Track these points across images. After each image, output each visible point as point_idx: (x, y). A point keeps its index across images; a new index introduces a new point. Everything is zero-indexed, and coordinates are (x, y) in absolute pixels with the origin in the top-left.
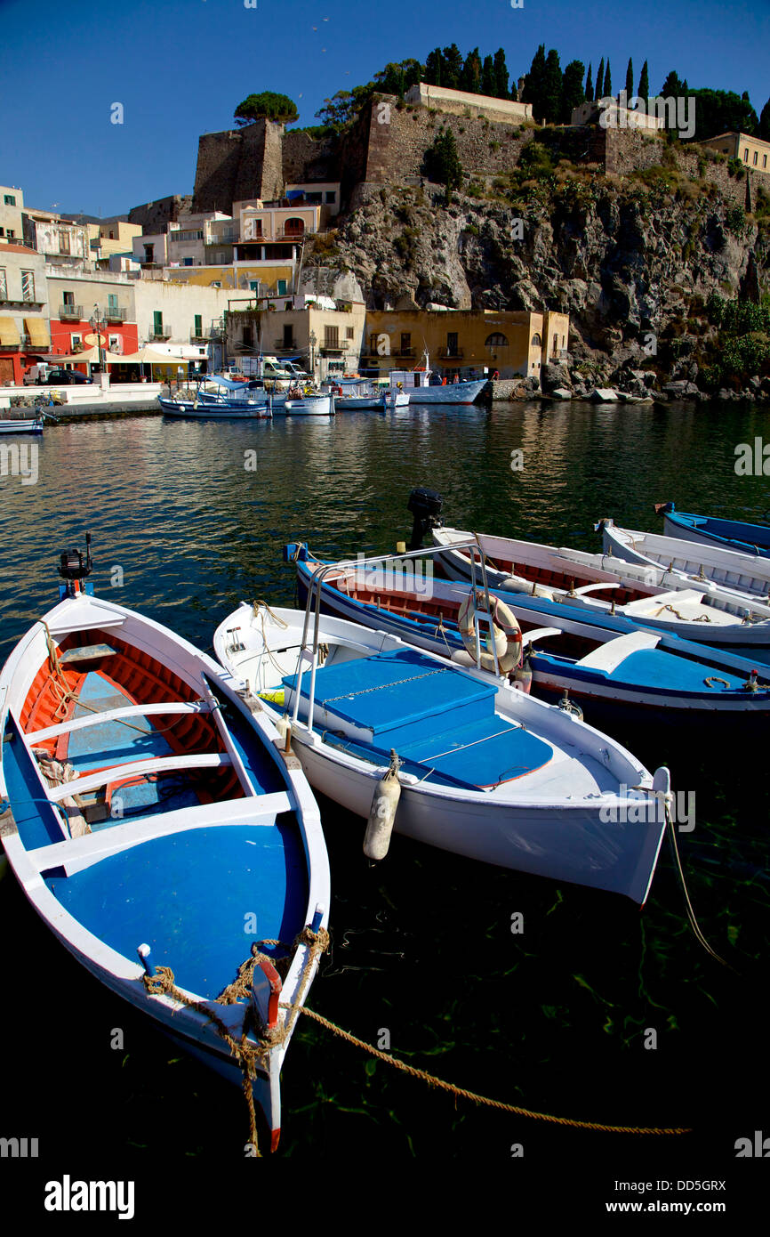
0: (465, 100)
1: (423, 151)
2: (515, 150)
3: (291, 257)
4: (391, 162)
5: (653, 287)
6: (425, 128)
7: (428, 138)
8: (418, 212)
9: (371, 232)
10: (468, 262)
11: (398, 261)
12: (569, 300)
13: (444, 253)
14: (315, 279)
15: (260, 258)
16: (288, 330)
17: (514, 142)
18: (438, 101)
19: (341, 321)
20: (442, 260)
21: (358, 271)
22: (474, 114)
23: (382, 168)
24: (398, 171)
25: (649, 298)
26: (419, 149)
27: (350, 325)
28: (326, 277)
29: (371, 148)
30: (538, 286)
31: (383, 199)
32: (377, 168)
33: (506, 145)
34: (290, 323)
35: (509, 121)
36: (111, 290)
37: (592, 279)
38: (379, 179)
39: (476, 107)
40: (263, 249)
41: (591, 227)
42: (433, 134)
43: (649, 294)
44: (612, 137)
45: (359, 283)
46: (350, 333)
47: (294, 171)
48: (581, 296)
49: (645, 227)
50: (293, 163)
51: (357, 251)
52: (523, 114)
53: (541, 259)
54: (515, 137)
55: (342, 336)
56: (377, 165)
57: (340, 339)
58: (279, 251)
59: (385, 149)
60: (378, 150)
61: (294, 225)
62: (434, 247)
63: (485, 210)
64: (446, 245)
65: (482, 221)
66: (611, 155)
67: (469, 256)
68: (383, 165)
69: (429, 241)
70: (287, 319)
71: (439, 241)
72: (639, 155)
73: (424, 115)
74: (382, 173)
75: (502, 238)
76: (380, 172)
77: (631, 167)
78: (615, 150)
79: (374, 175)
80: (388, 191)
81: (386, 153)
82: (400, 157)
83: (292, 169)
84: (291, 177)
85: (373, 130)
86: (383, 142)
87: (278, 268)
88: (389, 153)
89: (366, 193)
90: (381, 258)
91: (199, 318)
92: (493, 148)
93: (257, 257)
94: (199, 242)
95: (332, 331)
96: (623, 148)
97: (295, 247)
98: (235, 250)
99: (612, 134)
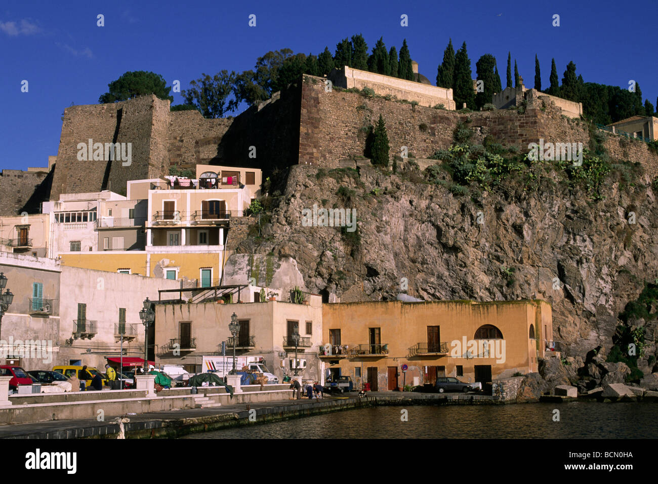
0: (390, 84)
1: (353, 133)
3: (216, 242)
4: (323, 143)
8: (359, 196)
11: (341, 248)
12: (520, 286)
14: (249, 268)
16: (244, 325)
17: (441, 126)
19: (298, 314)
21: (300, 258)
22: (398, 97)
23: (315, 150)
24: (330, 152)
25: (602, 282)
26: (350, 131)
27: (309, 320)
28: (262, 265)
29: (303, 130)
30: (488, 272)
32: (309, 150)
33: (433, 128)
34: (246, 317)
37: (540, 264)
38: (311, 162)
39: (400, 91)
40: (183, 233)
42: (363, 117)
43: (602, 279)
44: (542, 121)
45: (302, 271)
46: (309, 326)
47: (183, 150)
50: (182, 141)
52: (444, 98)
53: (487, 244)
55: (302, 331)
56: (310, 146)
57: (300, 334)
59: (316, 131)
60: (310, 131)
61: (214, 209)
64: (389, 230)
65: (424, 204)
66: (544, 139)
68: (315, 147)
73: (351, 97)
74: (315, 155)
76: (312, 154)
78: (546, 134)
79: (306, 157)
80: (323, 173)
81: (317, 134)
82: (332, 139)
83: (181, 147)
84: (180, 155)
85: (304, 111)
86: (315, 123)
87: (202, 255)
88: (321, 134)
89: (299, 174)
90: (324, 244)
91: (122, 312)
92: (422, 127)
93: (177, 242)
94: (91, 225)
95: (292, 326)
96: (553, 131)
97: (221, 232)
98: (149, 235)
99: (541, 118)
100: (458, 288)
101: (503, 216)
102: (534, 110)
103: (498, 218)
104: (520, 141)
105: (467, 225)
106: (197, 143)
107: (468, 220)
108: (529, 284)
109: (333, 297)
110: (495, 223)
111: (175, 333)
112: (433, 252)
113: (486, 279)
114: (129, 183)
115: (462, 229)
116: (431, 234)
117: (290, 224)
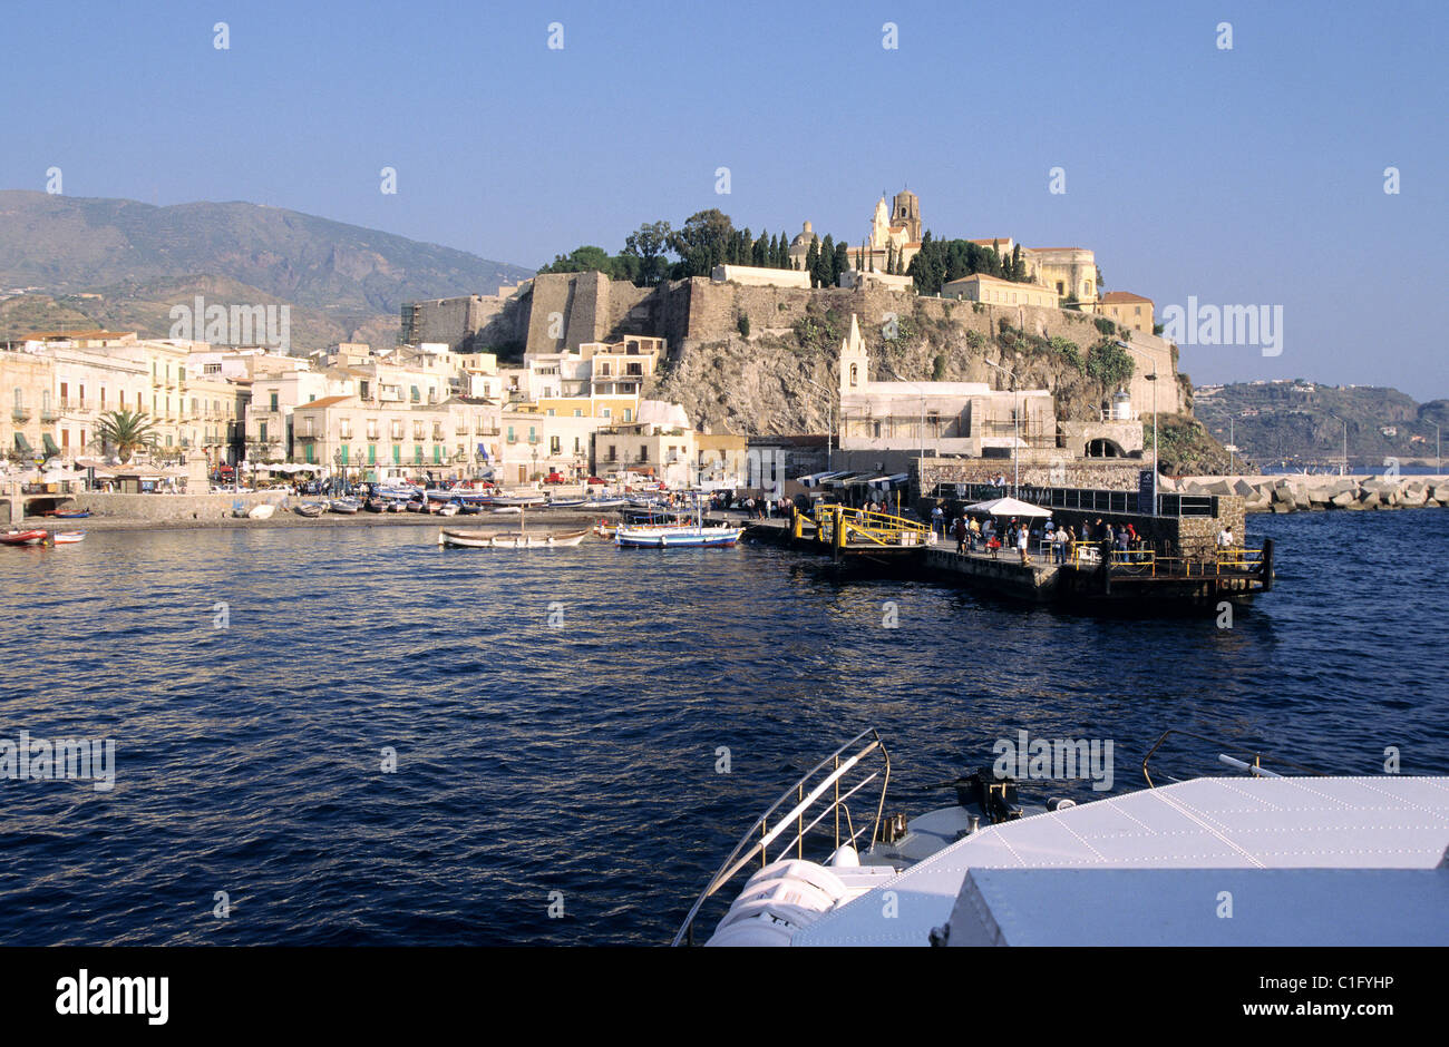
1: (728, 315)
2: (798, 307)
3: (634, 392)
4: (705, 324)
6: (730, 298)
8: (727, 360)
9: (694, 376)
11: (713, 396)
13: (746, 389)
15: (611, 392)
16: (644, 449)
17: (797, 302)
18: (738, 276)
19: (678, 442)
21: (685, 403)
22: (765, 283)
23: (700, 330)
24: (711, 330)
26: (726, 314)
27: (685, 445)
28: (661, 408)
29: (691, 316)
30: (818, 409)
31: (701, 352)
32: (696, 330)
33: (791, 305)
34: (645, 444)
35: (792, 285)
36: (531, 424)
38: (697, 337)
40: (614, 386)
44: (869, 298)
45: (686, 412)
46: (684, 449)
47: (619, 311)
50: (618, 304)
52: (802, 279)
54: (798, 297)
55: (679, 452)
56: (696, 327)
57: (677, 454)
58: (627, 387)
59: (701, 315)
60: (697, 316)
61: (635, 369)
64: (747, 383)
65: (773, 364)
66: (868, 313)
68: (700, 327)
70: (642, 442)
73: (729, 287)
74: (700, 332)
76: (698, 332)
78: (872, 307)
79: (694, 335)
80: (705, 345)
81: (701, 318)
82: (712, 321)
83: (618, 309)
84: (618, 315)
85: (692, 303)
86: (700, 310)
87: (625, 401)
88: (705, 319)
89: (689, 347)
90: (702, 395)
91: (577, 439)
92: (781, 307)
94: (557, 376)
95: (673, 448)
96: (878, 304)
97: (637, 386)
98: (593, 387)
99: (869, 296)
100: (795, 420)
101: (832, 370)
103: (829, 370)
105: (803, 379)
106: (630, 306)
107: (803, 375)
109: (708, 430)
110: (826, 374)
111: (607, 452)
112: (779, 396)
113: (816, 414)
114: (580, 346)
115: (799, 381)
116: (778, 384)
117: (680, 381)
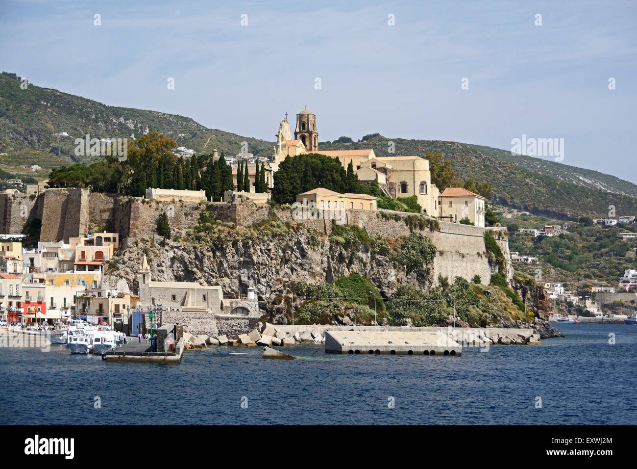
2: (197, 215)
4: (140, 227)
5: (263, 280)
6: (154, 210)
7: (157, 215)
8: (151, 251)
9: (132, 261)
10: (175, 271)
13: (163, 269)
14: (109, 281)
16: (101, 306)
17: (196, 211)
18: (161, 196)
19: (121, 302)
20: (163, 272)
21: (127, 278)
22: (177, 200)
23: (136, 230)
24: (143, 231)
25: (261, 285)
26: (152, 220)
27: (124, 304)
28: (113, 280)
29: (131, 222)
31: (137, 246)
32: (134, 230)
33: (192, 213)
34: (101, 303)
35: (194, 201)
37: (232, 277)
38: (135, 235)
40: (87, 266)
41: (229, 254)
42: (158, 213)
44: (240, 209)
45: (128, 283)
46: (124, 306)
47: (95, 214)
48: (227, 286)
49: (254, 253)
50: (94, 209)
51: (126, 269)
52: (201, 196)
54: (197, 208)
55: (121, 308)
57: (120, 309)
58: (94, 267)
59: (137, 222)
60: (134, 222)
61: (99, 255)
62: (158, 266)
63: (181, 248)
64: (164, 265)
65: (180, 253)
66: (239, 218)
67: (175, 268)
69: (156, 264)
70: (100, 301)
71: (161, 264)
72: (255, 215)
73: (154, 204)
74: (136, 232)
75: (189, 260)
77: (251, 222)
78: (241, 215)
79: (133, 234)
80: (139, 241)
81: (138, 223)
82: (144, 224)
83: (94, 212)
84: (94, 217)
85: (132, 214)
86: (136, 218)
89: (130, 242)
90: (136, 272)
91: (65, 299)
93: (85, 269)
95: (117, 306)
96: (246, 213)
97: (100, 267)
98: (75, 267)
99: (239, 208)
102: (235, 205)
104: (229, 219)
106: (100, 211)
108: (225, 287)
111: (81, 307)
114: (70, 239)
